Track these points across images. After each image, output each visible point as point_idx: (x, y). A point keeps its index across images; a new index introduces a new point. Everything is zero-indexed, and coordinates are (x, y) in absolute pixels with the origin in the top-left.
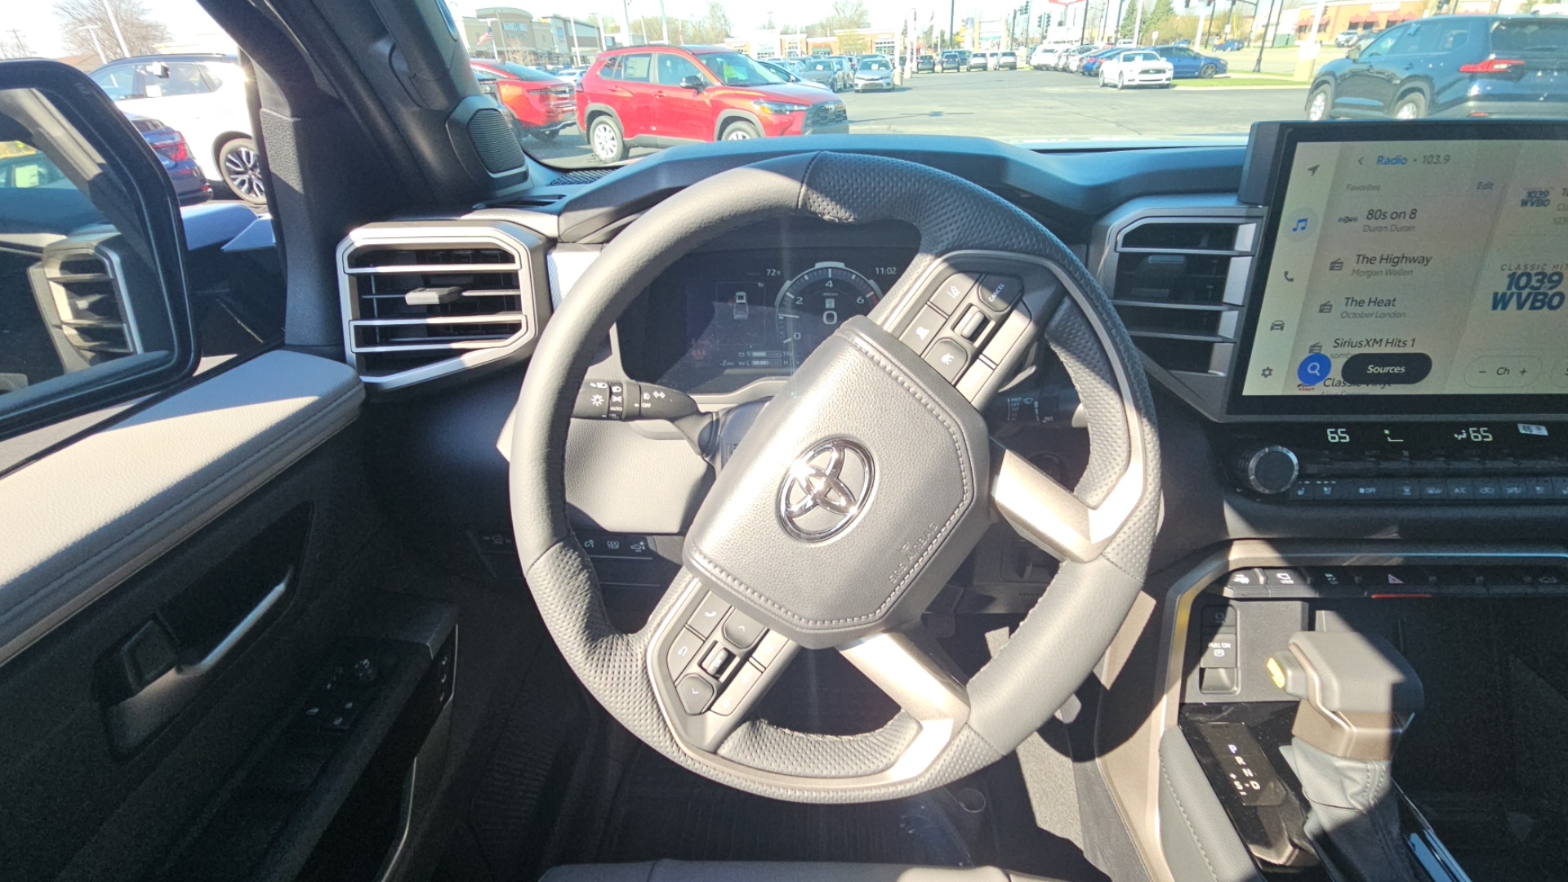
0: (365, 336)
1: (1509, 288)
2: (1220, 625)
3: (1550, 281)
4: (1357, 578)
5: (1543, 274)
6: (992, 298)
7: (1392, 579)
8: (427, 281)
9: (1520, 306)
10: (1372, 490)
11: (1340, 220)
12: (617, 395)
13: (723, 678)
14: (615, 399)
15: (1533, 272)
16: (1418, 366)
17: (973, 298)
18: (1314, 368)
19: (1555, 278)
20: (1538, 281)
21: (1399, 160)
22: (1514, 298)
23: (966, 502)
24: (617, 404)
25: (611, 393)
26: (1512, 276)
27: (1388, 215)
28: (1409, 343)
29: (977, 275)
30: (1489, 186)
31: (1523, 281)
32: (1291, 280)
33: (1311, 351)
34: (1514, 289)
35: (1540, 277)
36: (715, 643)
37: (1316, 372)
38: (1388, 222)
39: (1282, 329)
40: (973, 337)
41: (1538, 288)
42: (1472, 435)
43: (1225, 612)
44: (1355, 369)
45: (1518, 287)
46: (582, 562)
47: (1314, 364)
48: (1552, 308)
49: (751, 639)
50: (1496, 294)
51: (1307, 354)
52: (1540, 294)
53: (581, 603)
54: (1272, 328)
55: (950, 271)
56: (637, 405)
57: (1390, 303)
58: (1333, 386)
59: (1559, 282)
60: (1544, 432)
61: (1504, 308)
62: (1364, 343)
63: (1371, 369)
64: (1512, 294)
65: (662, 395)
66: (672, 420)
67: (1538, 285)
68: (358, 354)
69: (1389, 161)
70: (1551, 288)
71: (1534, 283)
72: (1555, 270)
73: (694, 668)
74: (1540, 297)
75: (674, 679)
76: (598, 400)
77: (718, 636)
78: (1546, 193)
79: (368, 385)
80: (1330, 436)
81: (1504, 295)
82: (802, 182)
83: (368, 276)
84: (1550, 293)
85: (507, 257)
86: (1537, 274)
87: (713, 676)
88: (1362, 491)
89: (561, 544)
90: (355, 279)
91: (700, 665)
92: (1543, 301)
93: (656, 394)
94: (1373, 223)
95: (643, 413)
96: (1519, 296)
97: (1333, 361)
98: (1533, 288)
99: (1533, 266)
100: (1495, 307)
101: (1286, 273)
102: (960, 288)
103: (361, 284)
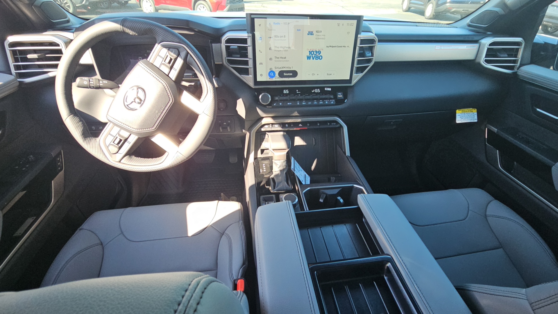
0: (17, 68)
1: (310, 54)
2: (264, 139)
3: (318, 53)
4: (292, 125)
5: (316, 51)
6: (172, 54)
7: (300, 125)
8: (35, 52)
9: (313, 59)
10: (291, 103)
11: (269, 38)
12: (92, 81)
13: (120, 145)
14: (91, 82)
15: (314, 51)
16: (295, 73)
17: (168, 54)
18: (272, 74)
19: (319, 52)
20: (316, 53)
21: (278, 24)
22: (311, 57)
23: (171, 101)
24: (91, 84)
25: (89, 81)
26: (310, 52)
27: (279, 37)
28: (291, 68)
29: (168, 48)
30: (300, 30)
31: (312, 53)
32: (261, 52)
33: (270, 70)
34: (311, 55)
35: (316, 52)
36: (117, 137)
37: (272, 75)
38: (279, 38)
39: (262, 64)
40: (169, 63)
41: (316, 55)
42: (316, 91)
43: (265, 135)
44: (281, 74)
45: (312, 54)
46: (80, 120)
47: (271, 73)
48: (320, 59)
49: (126, 136)
50: (307, 56)
51: (269, 71)
52: (317, 56)
53: (81, 129)
54: (260, 64)
55: (162, 47)
56: (98, 84)
57: (285, 58)
58: (277, 78)
59: (320, 53)
60: (330, 89)
61: (310, 59)
62: (282, 68)
63: (285, 74)
64: (311, 56)
65: (106, 82)
66: (111, 89)
67: (316, 54)
68: (16, 73)
69: (276, 24)
70: (319, 54)
71: (315, 53)
72: (319, 50)
73: (112, 143)
74: (317, 57)
75: (107, 146)
76: (85, 83)
77: (117, 136)
78: (312, 32)
79: (19, 81)
80: (284, 91)
81: (309, 56)
82: (121, 25)
83: (16, 50)
84: (319, 56)
85: (58, 45)
86: (315, 51)
87: (117, 144)
88: (288, 104)
89: (73, 115)
90: (11, 51)
91: (114, 142)
92: (318, 58)
93: (104, 82)
94: (276, 38)
95: (101, 87)
96: (312, 56)
97: (275, 72)
98: (315, 54)
99: (314, 49)
100: (308, 59)
101: (260, 51)
102: (165, 51)
103: (14, 53)
